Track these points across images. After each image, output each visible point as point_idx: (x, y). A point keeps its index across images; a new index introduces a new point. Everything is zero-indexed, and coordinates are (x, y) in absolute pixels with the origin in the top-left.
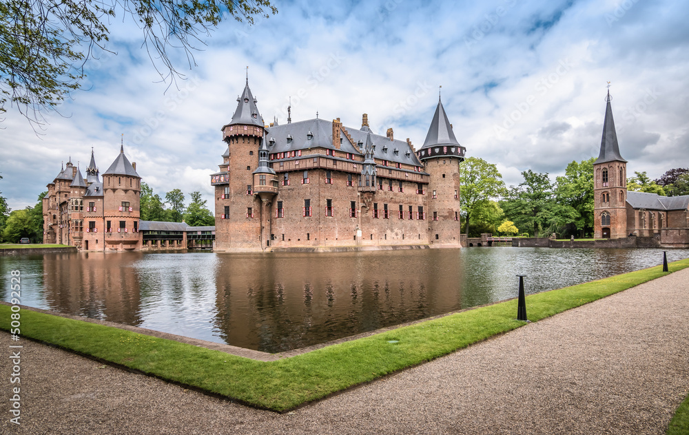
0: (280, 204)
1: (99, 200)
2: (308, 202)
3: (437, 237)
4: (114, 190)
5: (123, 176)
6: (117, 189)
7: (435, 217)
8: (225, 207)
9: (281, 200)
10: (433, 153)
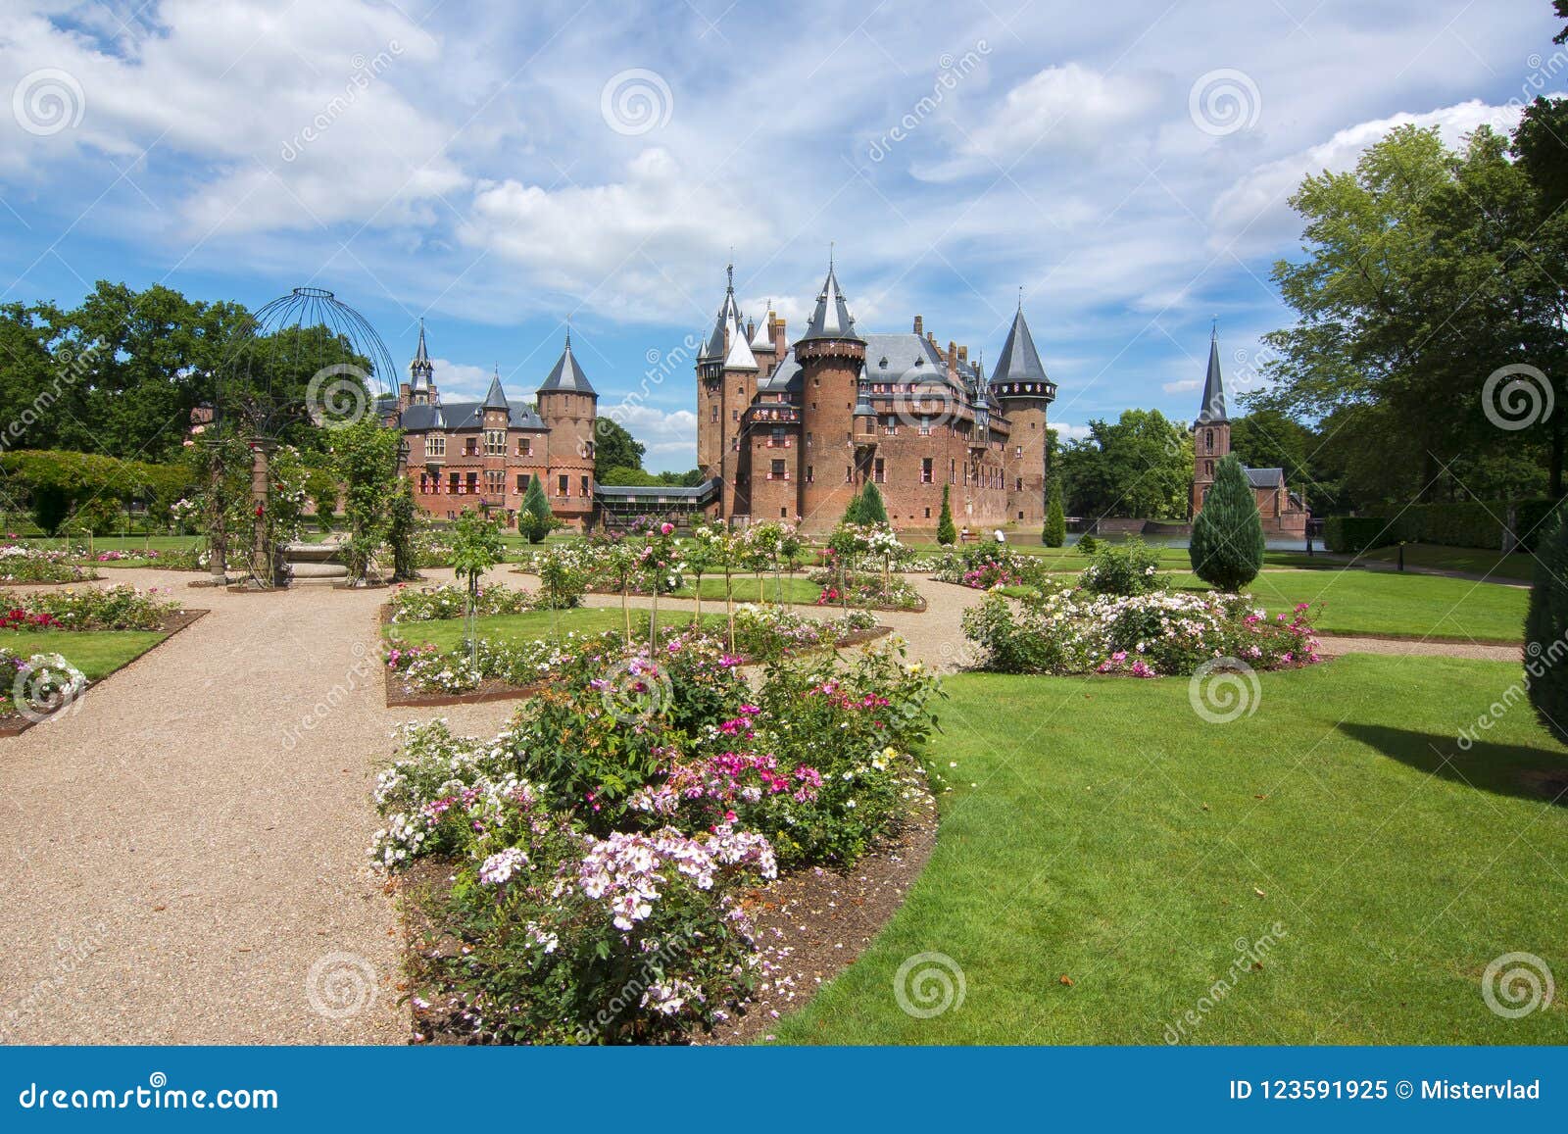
0: (880, 462)
1: (539, 436)
2: (928, 463)
3: (1021, 515)
4: (576, 420)
5: (572, 392)
6: (561, 418)
7: (1019, 487)
8: (774, 461)
9: (881, 456)
10: (1022, 391)
